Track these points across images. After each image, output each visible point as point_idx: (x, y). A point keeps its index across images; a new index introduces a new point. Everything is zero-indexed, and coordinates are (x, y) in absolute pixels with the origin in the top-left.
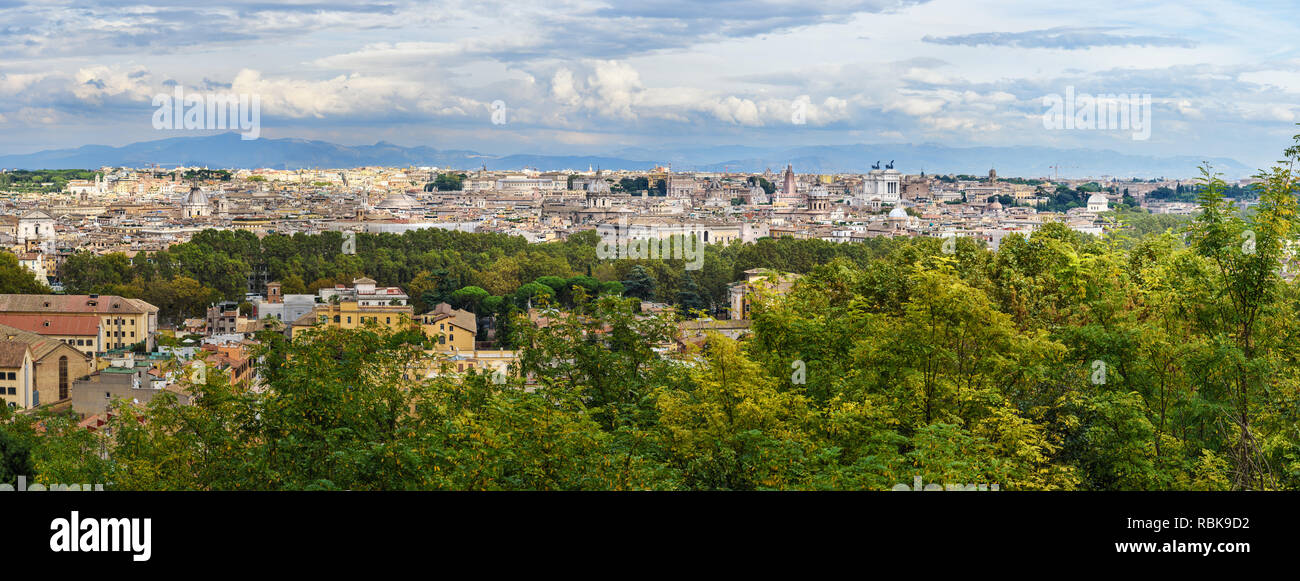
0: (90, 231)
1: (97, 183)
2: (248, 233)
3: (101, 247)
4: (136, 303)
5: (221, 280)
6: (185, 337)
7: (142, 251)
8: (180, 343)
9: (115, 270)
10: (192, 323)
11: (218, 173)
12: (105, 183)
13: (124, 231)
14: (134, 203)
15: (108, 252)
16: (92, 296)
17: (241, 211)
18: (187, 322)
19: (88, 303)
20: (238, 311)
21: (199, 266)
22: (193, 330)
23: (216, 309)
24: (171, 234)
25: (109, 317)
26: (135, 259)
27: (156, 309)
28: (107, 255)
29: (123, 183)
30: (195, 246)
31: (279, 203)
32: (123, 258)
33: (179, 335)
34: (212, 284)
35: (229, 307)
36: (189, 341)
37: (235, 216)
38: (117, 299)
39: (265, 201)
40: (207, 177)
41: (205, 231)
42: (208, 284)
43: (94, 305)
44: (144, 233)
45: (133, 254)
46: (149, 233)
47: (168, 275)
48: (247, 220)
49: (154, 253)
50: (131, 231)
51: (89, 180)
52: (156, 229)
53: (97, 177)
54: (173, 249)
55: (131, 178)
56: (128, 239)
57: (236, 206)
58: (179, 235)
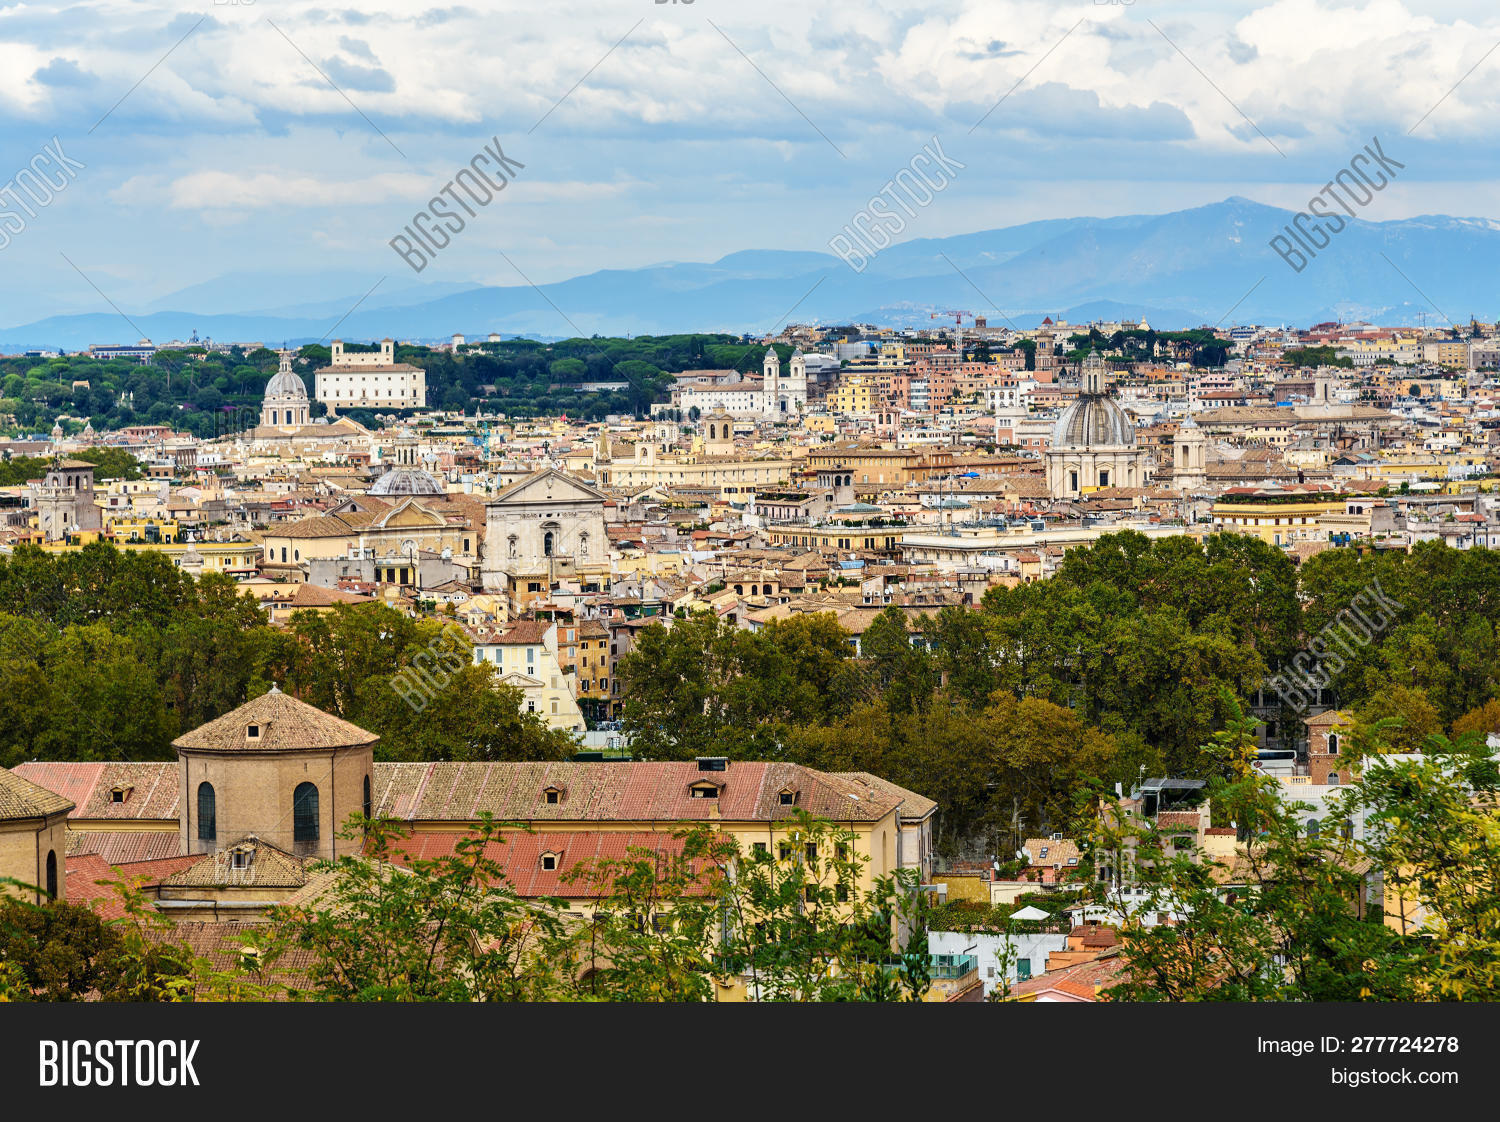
0: (729, 543)
1: (769, 382)
2: (1254, 545)
3: (760, 598)
4: (856, 788)
5: (1161, 707)
6: (1023, 901)
7: (891, 611)
8: (1001, 922)
9: (802, 674)
10: (1052, 852)
11: (1184, 341)
12: (796, 384)
13: (844, 543)
14: (888, 447)
15: (781, 613)
16: (705, 766)
17: (1253, 469)
18: (1030, 850)
19: (693, 789)
20: (1204, 811)
21: (1085, 658)
22: (1049, 878)
23: (1130, 804)
24: (999, 551)
25: (762, 836)
26: (867, 636)
27: (922, 806)
28: (773, 625)
29: (858, 380)
30: (1075, 591)
31: (1385, 441)
32: (828, 636)
33: (1003, 894)
34: (1129, 720)
35: (1171, 798)
36: (1031, 913)
37: (1227, 487)
38: (788, 775)
39: (1339, 435)
40: (1146, 356)
41: (1106, 539)
42: (1114, 718)
43: (710, 793)
44: (907, 547)
45: (864, 621)
46: (924, 549)
47: (977, 687)
48: (1264, 499)
49: (932, 614)
50: (869, 543)
51: (742, 372)
52: (953, 533)
53: (771, 361)
54: (997, 598)
55: (882, 362)
56: (852, 572)
57: (1236, 454)
58: (1025, 553)
